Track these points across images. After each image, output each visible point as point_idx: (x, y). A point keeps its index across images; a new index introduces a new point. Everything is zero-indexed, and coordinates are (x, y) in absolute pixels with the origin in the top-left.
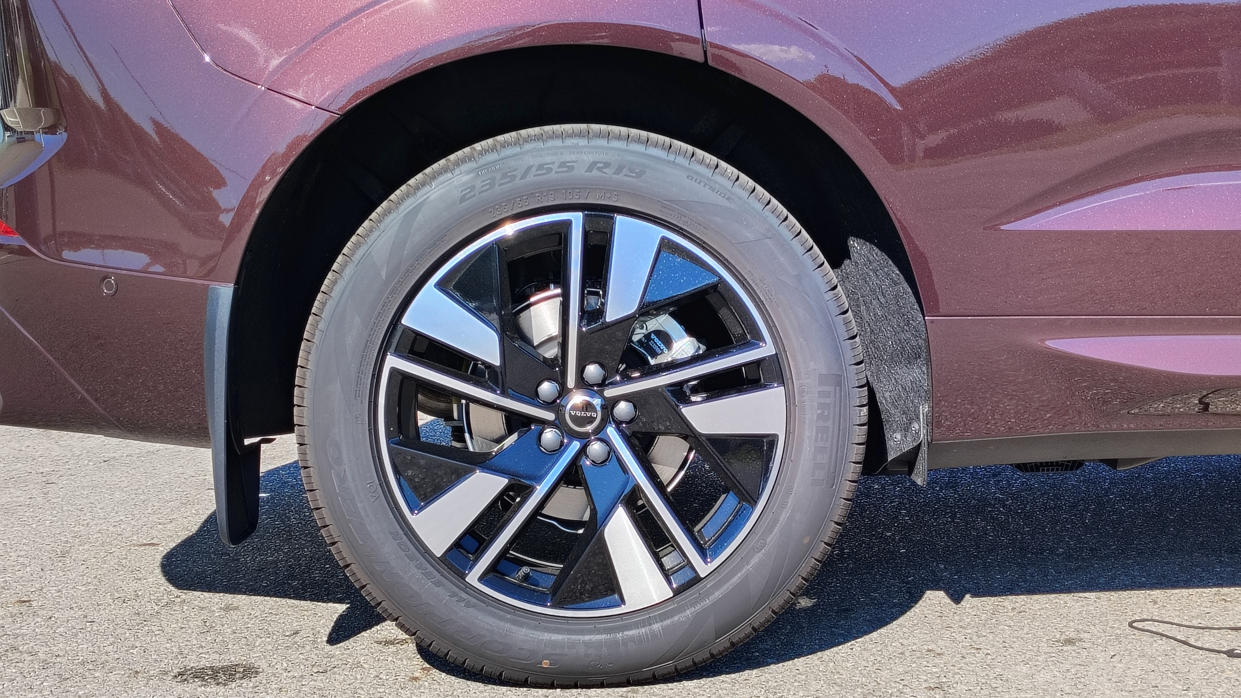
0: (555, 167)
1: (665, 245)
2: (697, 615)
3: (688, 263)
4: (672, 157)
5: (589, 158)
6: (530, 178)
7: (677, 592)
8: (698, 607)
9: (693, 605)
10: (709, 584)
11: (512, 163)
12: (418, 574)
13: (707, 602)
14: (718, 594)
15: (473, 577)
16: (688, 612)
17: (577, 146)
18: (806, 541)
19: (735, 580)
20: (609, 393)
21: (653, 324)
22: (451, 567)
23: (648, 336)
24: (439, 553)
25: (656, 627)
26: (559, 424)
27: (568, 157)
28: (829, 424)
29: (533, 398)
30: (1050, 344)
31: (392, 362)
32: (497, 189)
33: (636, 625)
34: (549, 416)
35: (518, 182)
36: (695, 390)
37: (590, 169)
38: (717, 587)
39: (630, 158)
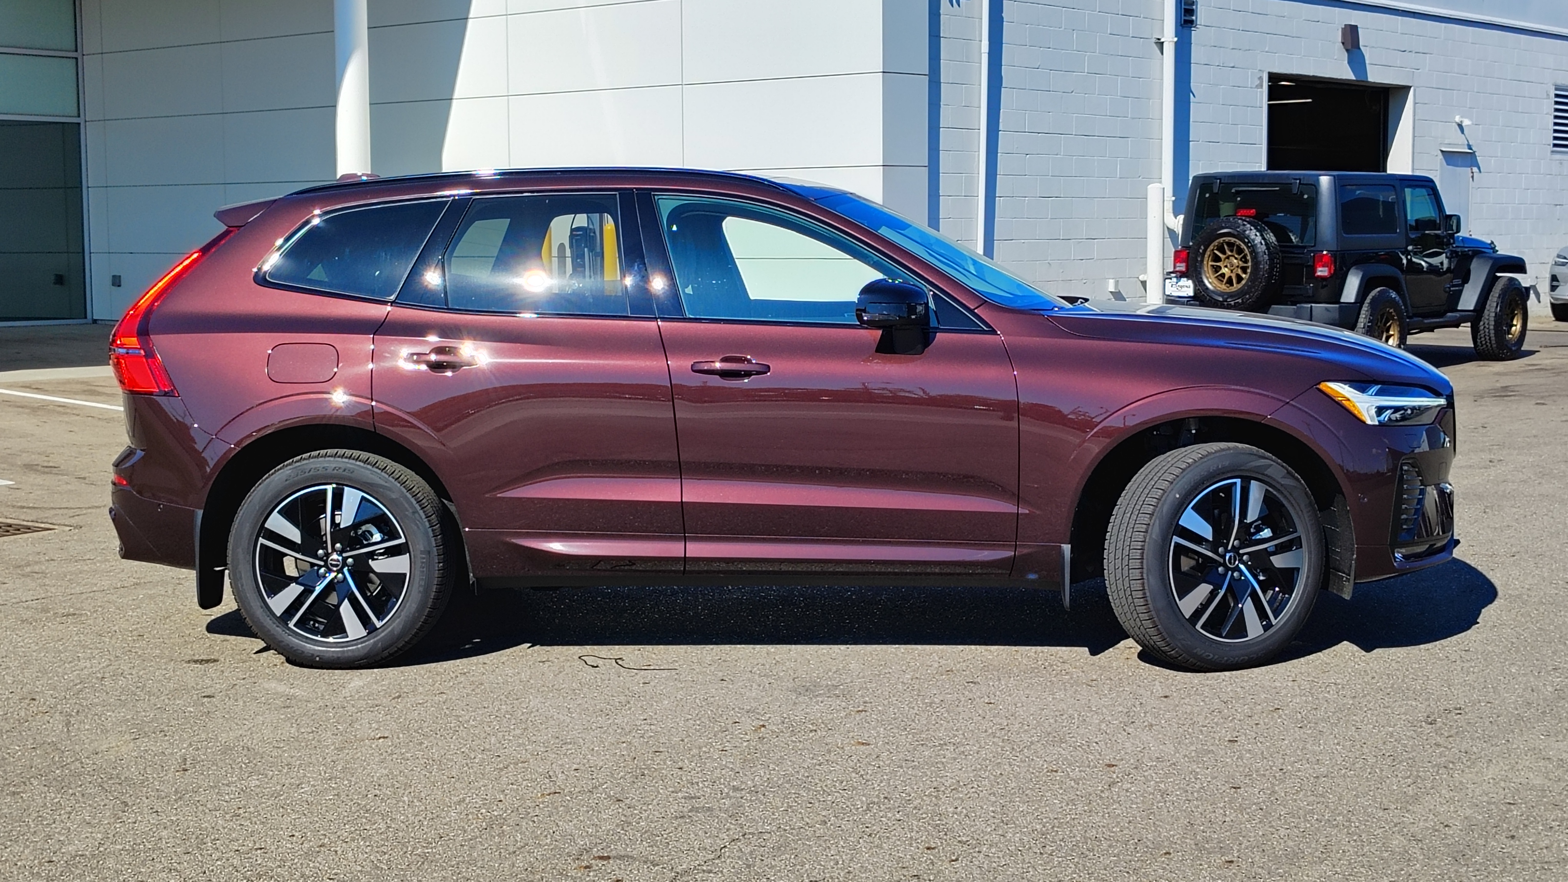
0: (320, 469)
1: (363, 498)
2: (375, 642)
3: (372, 505)
4: (365, 466)
5: (334, 466)
6: (311, 473)
7: (368, 634)
8: (376, 639)
9: (374, 638)
10: (380, 630)
11: (305, 467)
12: (271, 622)
13: (379, 637)
14: (383, 634)
15: (291, 625)
16: (372, 641)
17: (330, 461)
18: (417, 615)
19: (390, 629)
20: (344, 555)
21: (364, 528)
22: (283, 620)
23: (364, 532)
24: (278, 615)
25: (359, 646)
26: (326, 566)
27: (326, 465)
28: (425, 569)
29: (316, 557)
30: (514, 541)
31: (261, 540)
32: (299, 477)
33: (352, 645)
34: (322, 563)
35: (307, 474)
36: (381, 554)
37: (334, 470)
38: (383, 632)
39: (348, 465)
